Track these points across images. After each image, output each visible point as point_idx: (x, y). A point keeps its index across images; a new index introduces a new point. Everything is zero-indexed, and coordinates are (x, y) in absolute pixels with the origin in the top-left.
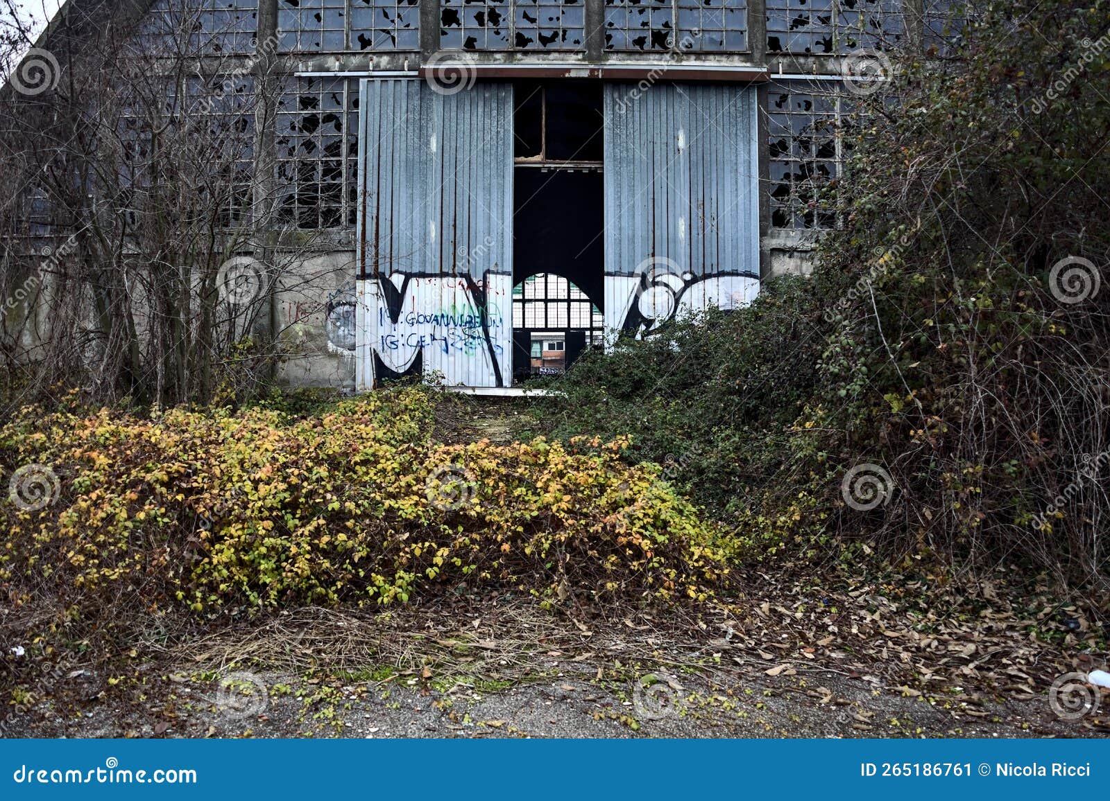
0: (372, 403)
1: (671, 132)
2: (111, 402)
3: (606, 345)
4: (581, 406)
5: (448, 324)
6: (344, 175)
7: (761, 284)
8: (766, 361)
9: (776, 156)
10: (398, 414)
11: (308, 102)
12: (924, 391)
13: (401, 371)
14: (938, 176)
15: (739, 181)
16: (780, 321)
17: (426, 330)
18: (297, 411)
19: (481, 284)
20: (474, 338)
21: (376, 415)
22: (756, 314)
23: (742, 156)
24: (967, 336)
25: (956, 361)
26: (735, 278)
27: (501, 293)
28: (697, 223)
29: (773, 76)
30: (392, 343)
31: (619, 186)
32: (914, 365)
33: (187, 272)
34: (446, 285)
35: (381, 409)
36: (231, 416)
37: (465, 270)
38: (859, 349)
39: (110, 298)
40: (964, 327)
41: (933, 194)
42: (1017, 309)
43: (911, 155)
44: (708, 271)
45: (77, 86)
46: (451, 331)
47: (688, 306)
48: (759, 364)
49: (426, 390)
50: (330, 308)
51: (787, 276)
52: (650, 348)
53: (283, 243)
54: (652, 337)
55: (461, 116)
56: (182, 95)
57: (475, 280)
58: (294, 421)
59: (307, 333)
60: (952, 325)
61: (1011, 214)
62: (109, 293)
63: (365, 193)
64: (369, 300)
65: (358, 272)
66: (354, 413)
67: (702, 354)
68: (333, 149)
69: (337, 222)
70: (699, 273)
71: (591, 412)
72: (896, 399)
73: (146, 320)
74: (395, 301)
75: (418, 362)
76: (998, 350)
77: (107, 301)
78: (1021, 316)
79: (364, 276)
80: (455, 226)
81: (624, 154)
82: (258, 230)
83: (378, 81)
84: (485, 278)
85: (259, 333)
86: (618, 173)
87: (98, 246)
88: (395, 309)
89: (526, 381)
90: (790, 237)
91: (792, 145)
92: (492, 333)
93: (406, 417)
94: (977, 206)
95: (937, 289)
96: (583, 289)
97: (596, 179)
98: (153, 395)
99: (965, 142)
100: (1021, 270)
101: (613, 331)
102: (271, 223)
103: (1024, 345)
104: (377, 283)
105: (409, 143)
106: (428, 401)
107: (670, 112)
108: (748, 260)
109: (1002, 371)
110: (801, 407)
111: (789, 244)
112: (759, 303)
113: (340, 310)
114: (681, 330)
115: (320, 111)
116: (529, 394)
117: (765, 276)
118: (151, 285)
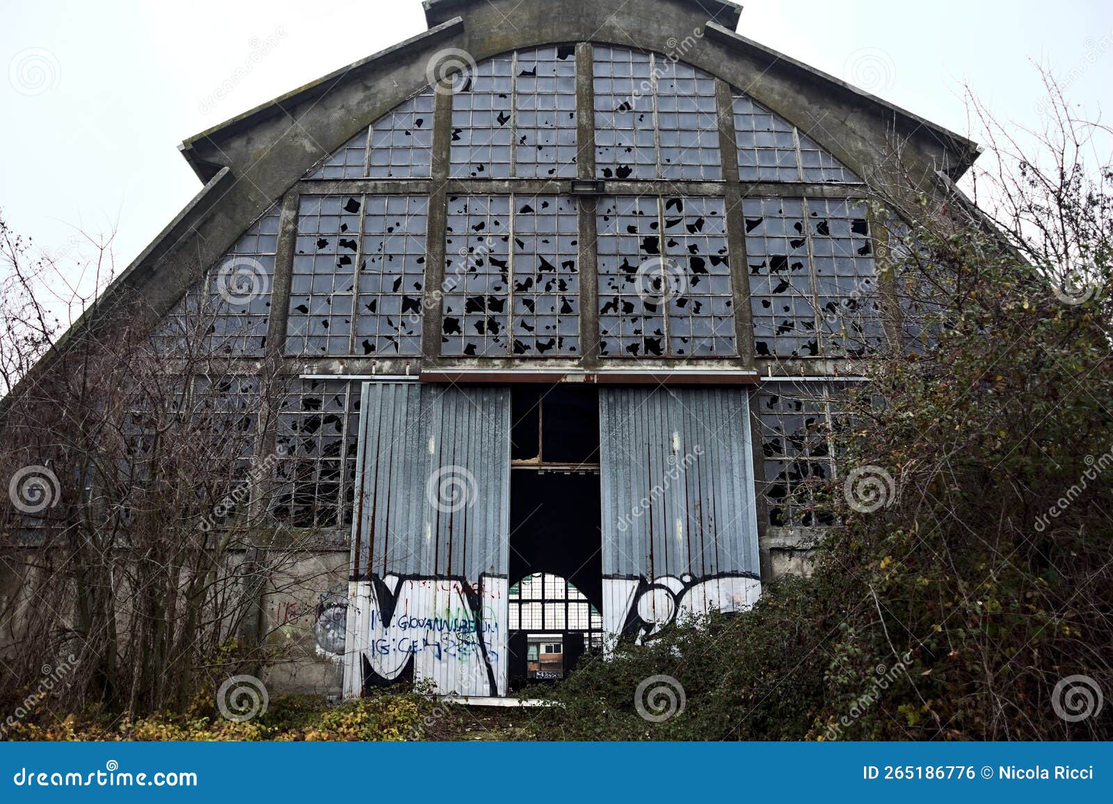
0: (359, 715)
1: (665, 434)
2: (79, 709)
3: (605, 651)
4: (580, 718)
5: (442, 629)
6: (342, 474)
7: (762, 584)
8: (771, 667)
9: (770, 454)
10: (386, 727)
11: (311, 403)
12: (940, 702)
13: (391, 678)
14: (931, 479)
15: (735, 481)
16: (784, 625)
17: (418, 634)
18: (279, 720)
19: (476, 587)
20: (468, 643)
21: (363, 728)
22: (758, 618)
23: (736, 458)
24: (978, 640)
25: (970, 669)
26: (735, 579)
27: (496, 596)
28: (695, 523)
29: (763, 379)
30: (383, 647)
31: (615, 488)
32: (927, 673)
33: (176, 572)
34: (440, 588)
35: (368, 720)
36: (207, 728)
37: (460, 574)
38: (868, 657)
39: (93, 596)
40: (975, 632)
41: (927, 497)
42: (1026, 611)
43: (903, 458)
44: (707, 572)
45: (88, 385)
46: (445, 636)
47: (688, 610)
48: (764, 671)
49: (417, 699)
50: (321, 609)
51: (789, 576)
52: (651, 653)
53: (276, 542)
54: (652, 642)
55: (459, 419)
56: (189, 394)
57: (470, 583)
58: (274, 733)
59: (295, 636)
60: (961, 630)
61: (1008, 513)
62: (93, 591)
63: (362, 493)
64: (361, 603)
65: (352, 573)
66: (339, 725)
67: (705, 661)
68: (333, 449)
69: (333, 522)
70: (699, 575)
71: (590, 724)
72: (911, 710)
73: (129, 619)
74: (387, 603)
75: (409, 669)
76: (1012, 654)
77: (90, 598)
78: (1031, 618)
79: (356, 578)
80: (451, 528)
81: (620, 456)
82: (252, 529)
83: (379, 385)
84: (480, 581)
85: (245, 634)
86: (614, 475)
87: (88, 540)
88: (388, 612)
89: (522, 691)
90: (789, 537)
91: (785, 446)
92: (486, 638)
93: (394, 730)
94: (973, 505)
95: (942, 593)
96: (580, 589)
97: (593, 482)
98: (126, 700)
99: (954, 443)
100: (1024, 570)
101: (612, 636)
102: (266, 522)
103: (1039, 648)
104: (370, 585)
105: (408, 445)
106: (419, 711)
107: (665, 415)
108: (748, 560)
109: (1020, 678)
110: (812, 718)
111: (789, 543)
112: (760, 605)
113: (330, 612)
114: (682, 635)
115: (321, 412)
116: (525, 704)
117: (766, 577)
118: (138, 583)
